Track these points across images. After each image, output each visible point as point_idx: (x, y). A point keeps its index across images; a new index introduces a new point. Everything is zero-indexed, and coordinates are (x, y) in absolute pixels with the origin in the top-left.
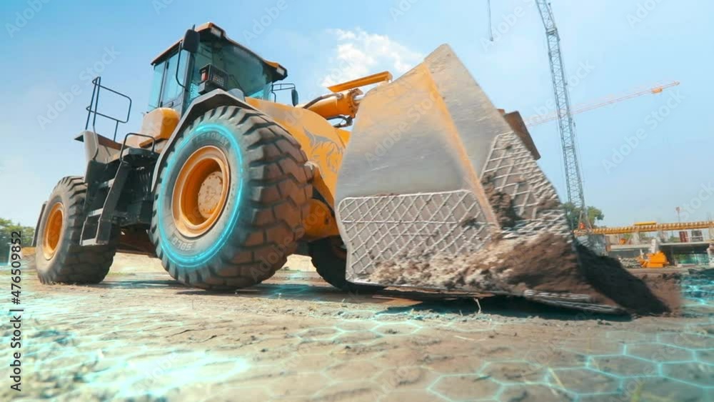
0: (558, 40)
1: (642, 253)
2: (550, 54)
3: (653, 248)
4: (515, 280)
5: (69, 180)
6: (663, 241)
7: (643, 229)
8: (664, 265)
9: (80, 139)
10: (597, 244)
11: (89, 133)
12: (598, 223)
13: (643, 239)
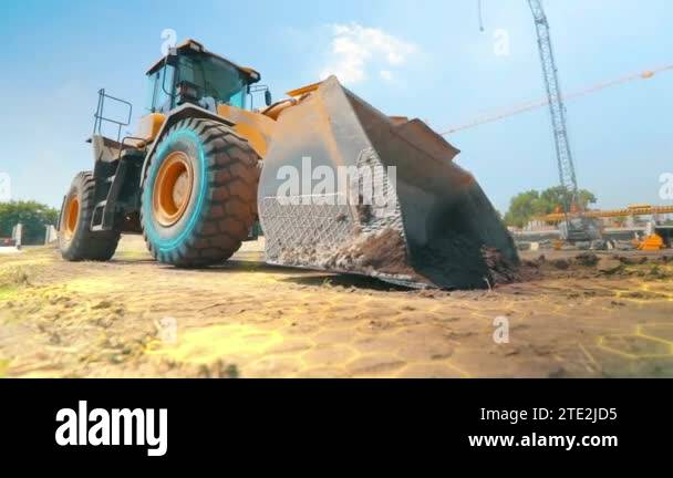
0: (548, 27)
1: (637, 236)
2: (539, 41)
3: (648, 230)
4: (367, 264)
5: (84, 175)
6: (658, 223)
7: (637, 212)
8: (661, 248)
9: (90, 141)
10: (591, 227)
11: (96, 137)
12: (590, 206)
13: (638, 222)
